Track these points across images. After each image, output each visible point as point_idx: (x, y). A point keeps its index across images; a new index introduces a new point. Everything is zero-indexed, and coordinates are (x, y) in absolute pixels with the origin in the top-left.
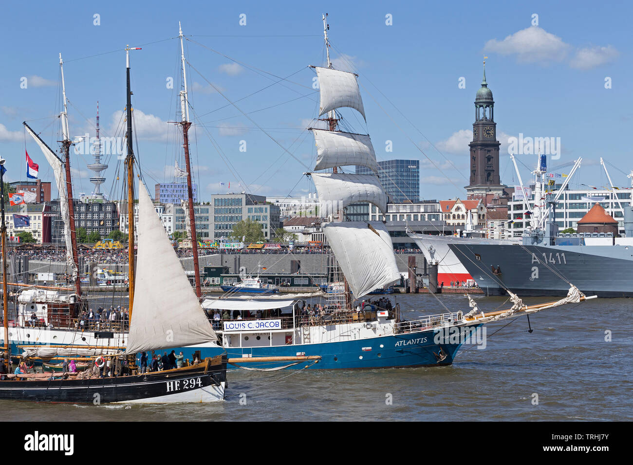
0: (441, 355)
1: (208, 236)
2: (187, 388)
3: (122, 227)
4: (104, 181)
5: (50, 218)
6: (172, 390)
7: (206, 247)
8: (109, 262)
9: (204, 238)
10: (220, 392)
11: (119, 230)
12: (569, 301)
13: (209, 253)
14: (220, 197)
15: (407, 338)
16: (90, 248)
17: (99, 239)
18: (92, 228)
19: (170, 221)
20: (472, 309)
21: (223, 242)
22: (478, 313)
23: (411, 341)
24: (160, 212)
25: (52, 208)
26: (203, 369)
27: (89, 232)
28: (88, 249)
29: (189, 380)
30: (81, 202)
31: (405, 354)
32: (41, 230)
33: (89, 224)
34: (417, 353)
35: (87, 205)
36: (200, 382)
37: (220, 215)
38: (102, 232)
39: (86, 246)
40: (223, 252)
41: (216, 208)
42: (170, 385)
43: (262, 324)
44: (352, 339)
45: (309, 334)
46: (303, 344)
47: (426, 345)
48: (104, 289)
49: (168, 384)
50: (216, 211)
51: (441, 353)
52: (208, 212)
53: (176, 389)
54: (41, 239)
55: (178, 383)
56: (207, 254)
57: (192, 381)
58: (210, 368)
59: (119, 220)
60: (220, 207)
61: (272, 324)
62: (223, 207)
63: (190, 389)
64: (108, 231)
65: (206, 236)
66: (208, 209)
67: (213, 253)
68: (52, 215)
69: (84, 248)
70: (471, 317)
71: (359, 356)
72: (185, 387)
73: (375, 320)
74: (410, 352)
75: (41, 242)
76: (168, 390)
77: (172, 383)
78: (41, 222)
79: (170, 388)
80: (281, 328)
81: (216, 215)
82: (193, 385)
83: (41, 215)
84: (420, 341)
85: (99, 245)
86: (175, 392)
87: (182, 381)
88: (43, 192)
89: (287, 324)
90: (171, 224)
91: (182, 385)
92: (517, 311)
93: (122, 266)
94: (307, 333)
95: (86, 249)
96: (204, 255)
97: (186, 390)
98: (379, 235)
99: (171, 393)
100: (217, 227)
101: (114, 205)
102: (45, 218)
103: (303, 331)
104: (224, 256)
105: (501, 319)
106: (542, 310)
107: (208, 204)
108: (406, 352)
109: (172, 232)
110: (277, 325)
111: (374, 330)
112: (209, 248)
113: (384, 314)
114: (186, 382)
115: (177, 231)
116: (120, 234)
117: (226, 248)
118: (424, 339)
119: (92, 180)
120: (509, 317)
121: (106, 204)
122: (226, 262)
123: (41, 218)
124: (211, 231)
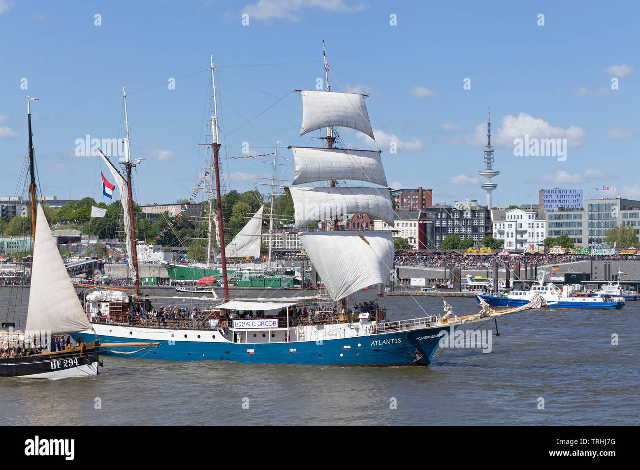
0: (417, 355)
1: (581, 242)
2: (67, 366)
3: (495, 233)
4: (495, 187)
5: (425, 224)
6: (55, 368)
7: (577, 253)
8: (479, 268)
9: (576, 245)
10: (93, 369)
11: (492, 236)
12: (530, 306)
13: (578, 259)
14: (593, 202)
15: (382, 338)
16: (462, 254)
17: (472, 246)
18: (466, 234)
19: (542, 227)
20: (446, 312)
21: (594, 248)
22: (451, 316)
23: (386, 341)
24: (533, 218)
25: (427, 215)
26: (79, 352)
27: (463, 238)
28: (459, 255)
29: (68, 360)
30: (455, 209)
31: (380, 353)
32: (416, 236)
33: (463, 230)
34: (394, 352)
35: (461, 211)
36: (77, 362)
37: (593, 221)
38: (475, 238)
39: (457, 252)
40: (593, 258)
41: (590, 213)
42: (53, 364)
43: (263, 323)
44: (338, 337)
45: (303, 333)
46: (298, 341)
47: (400, 345)
48: (465, 295)
49: (52, 363)
50: (590, 217)
51: (416, 353)
52: (581, 218)
53: (58, 367)
54: (416, 245)
55: (59, 362)
56: (577, 261)
57: (71, 361)
58: (84, 350)
59: (492, 226)
60: (593, 213)
61: (271, 323)
62: (597, 213)
63: (69, 367)
64: (481, 237)
65: (579, 242)
66: (581, 215)
67: (582, 259)
68: (427, 222)
69: (455, 254)
70: (445, 320)
71: (340, 354)
72: (65, 366)
73: (357, 321)
74: (385, 351)
75: (417, 247)
76: (52, 368)
77: (54, 362)
78: (417, 228)
79: (53, 366)
80: (277, 327)
81: (590, 221)
82: (71, 364)
83: (417, 222)
84: (394, 341)
85: (472, 251)
86: (57, 369)
87: (62, 361)
88: (424, 200)
89: (282, 324)
90: (544, 230)
91: (62, 364)
92: (485, 315)
93: (491, 272)
94: (301, 331)
95: (458, 255)
96: (574, 261)
97: (66, 368)
98: (369, 244)
99: (54, 370)
100: (590, 233)
101: (488, 212)
102: (420, 225)
103: (298, 330)
104: (594, 262)
105: (468, 322)
106: (505, 314)
107: (582, 209)
108: (381, 351)
109: (545, 238)
110: (274, 324)
111: (357, 330)
112: (580, 255)
113: (365, 315)
114: (65, 361)
115: (549, 237)
116: (493, 240)
117: (597, 254)
118: (398, 340)
119: (484, 186)
120: (476, 321)
121: (479, 210)
122: (596, 268)
123: (417, 225)
124: (585, 237)
